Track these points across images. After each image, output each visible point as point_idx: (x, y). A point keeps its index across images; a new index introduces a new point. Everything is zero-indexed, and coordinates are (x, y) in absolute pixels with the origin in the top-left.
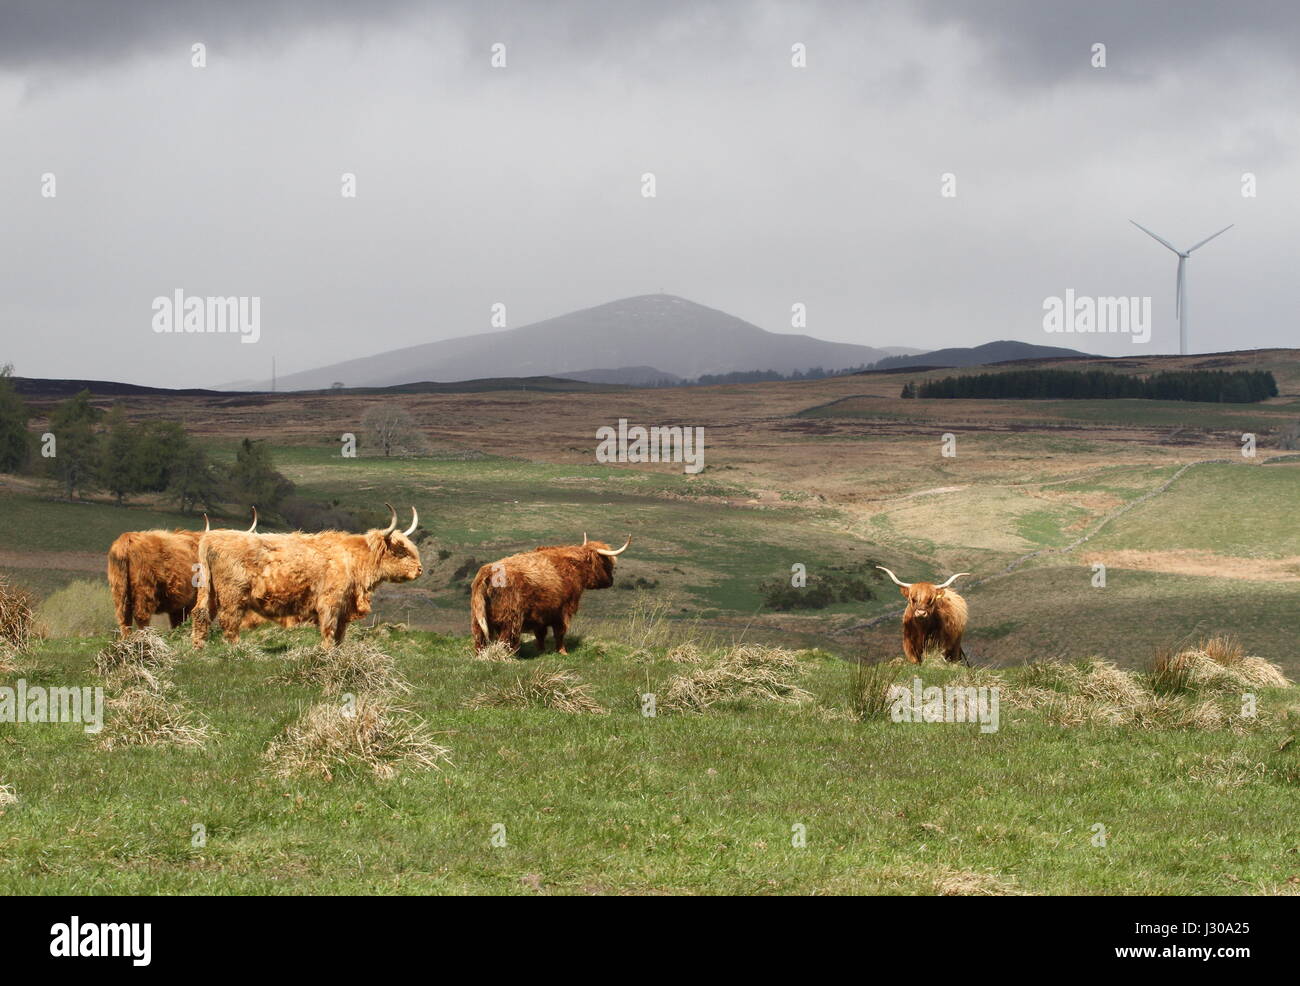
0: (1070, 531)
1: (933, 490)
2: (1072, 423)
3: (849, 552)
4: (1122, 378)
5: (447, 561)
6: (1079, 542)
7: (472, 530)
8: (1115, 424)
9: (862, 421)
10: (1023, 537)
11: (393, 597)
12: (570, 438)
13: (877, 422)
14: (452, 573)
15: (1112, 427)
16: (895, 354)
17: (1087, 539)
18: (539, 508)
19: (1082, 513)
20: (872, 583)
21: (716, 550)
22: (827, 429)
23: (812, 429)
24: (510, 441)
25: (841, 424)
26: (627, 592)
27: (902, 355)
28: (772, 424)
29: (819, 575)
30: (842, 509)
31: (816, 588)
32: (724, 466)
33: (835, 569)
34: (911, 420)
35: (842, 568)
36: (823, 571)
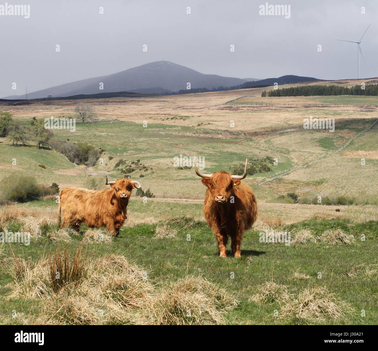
0: (338, 144)
1: (286, 130)
2: (326, 105)
3: (259, 154)
4: (342, 88)
5: (112, 160)
6: (342, 148)
7: (120, 149)
8: (342, 105)
9: (249, 105)
10: (321, 147)
11: (93, 174)
12: (147, 114)
13: (255, 105)
14: (114, 165)
15: (341, 106)
16: (249, 81)
17: (345, 147)
18: (144, 140)
19: (341, 137)
20: (270, 165)
21: (210, 154)
22: (237, 109)
23: (232, 109)
24: (126, 116)
25: (242, 107)
26: (181, 170)
27: (252, 81)
28: (217, 108)
29: (250, 163)
30: (253, 138)
31: (250, 168)
32: (207, 123)
33: (255, 160)
34: (268, 104)
35: (258, 160)
36: (251, 161)
